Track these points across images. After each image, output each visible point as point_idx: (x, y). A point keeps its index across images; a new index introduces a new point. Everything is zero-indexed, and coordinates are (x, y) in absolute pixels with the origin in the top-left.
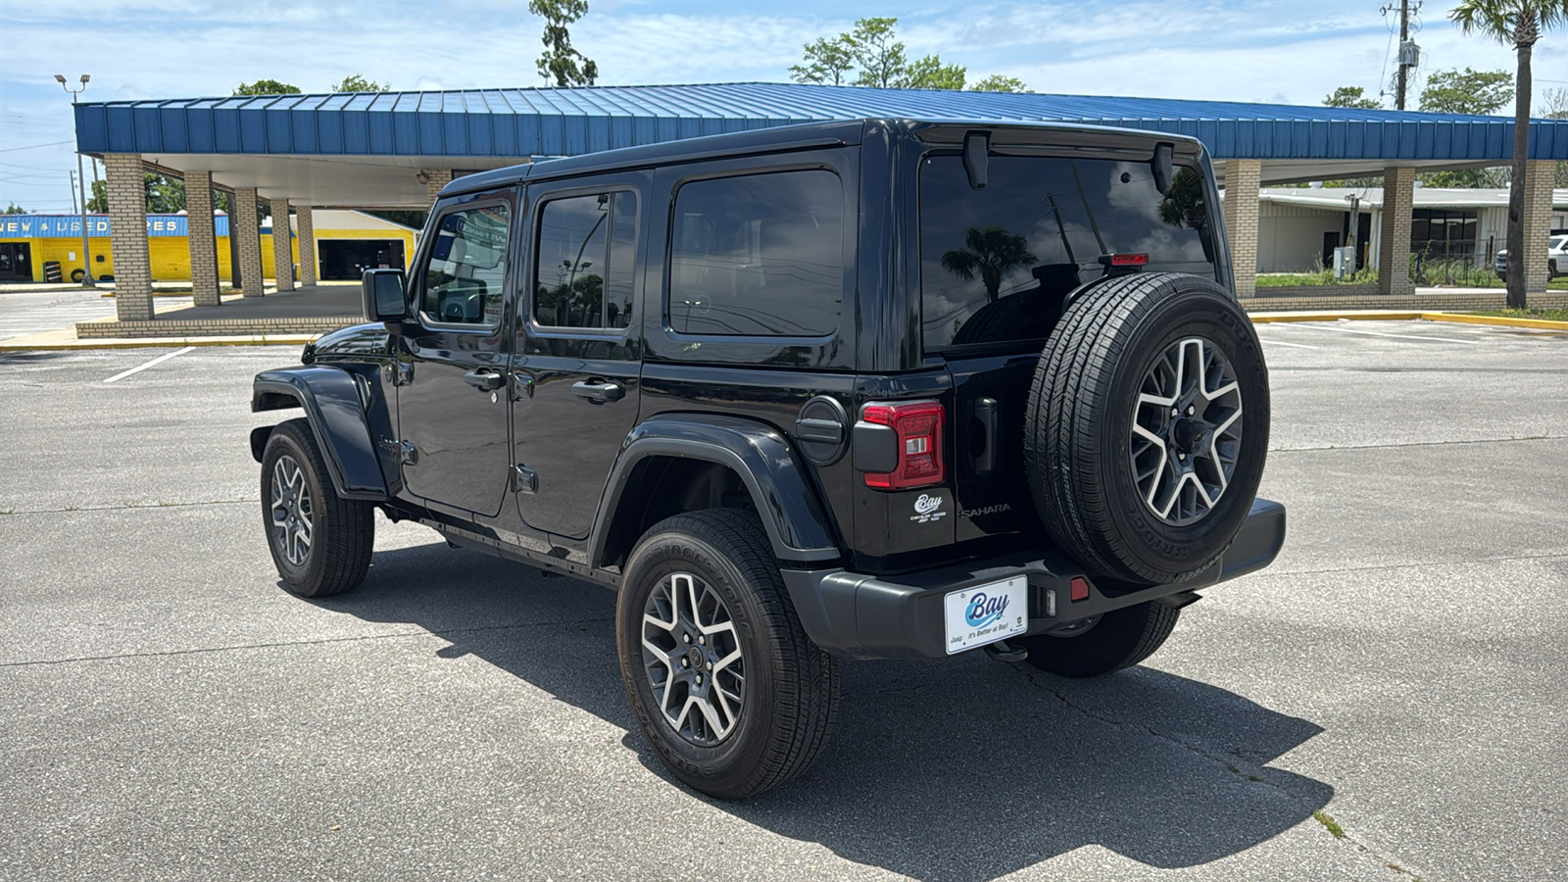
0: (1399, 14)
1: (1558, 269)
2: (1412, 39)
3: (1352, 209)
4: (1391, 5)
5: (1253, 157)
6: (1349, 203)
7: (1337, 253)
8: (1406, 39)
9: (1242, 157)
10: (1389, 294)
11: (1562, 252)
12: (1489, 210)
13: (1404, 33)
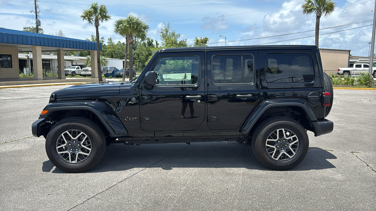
0: (35, 13)
1: (76, 73)
2: (39, 19)
3: (27, 59)
4: (33, 11)
5: (40, 46)
6: (26, 57)
7: (25, 69)
8: (37, 19)
9: (37, 45)
10: (61, 79)
11: (76, 70)
12: (54, 60)
13: (37, 18)
